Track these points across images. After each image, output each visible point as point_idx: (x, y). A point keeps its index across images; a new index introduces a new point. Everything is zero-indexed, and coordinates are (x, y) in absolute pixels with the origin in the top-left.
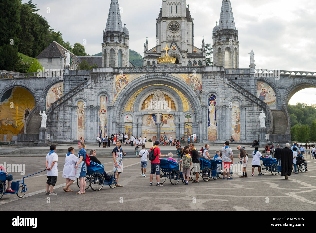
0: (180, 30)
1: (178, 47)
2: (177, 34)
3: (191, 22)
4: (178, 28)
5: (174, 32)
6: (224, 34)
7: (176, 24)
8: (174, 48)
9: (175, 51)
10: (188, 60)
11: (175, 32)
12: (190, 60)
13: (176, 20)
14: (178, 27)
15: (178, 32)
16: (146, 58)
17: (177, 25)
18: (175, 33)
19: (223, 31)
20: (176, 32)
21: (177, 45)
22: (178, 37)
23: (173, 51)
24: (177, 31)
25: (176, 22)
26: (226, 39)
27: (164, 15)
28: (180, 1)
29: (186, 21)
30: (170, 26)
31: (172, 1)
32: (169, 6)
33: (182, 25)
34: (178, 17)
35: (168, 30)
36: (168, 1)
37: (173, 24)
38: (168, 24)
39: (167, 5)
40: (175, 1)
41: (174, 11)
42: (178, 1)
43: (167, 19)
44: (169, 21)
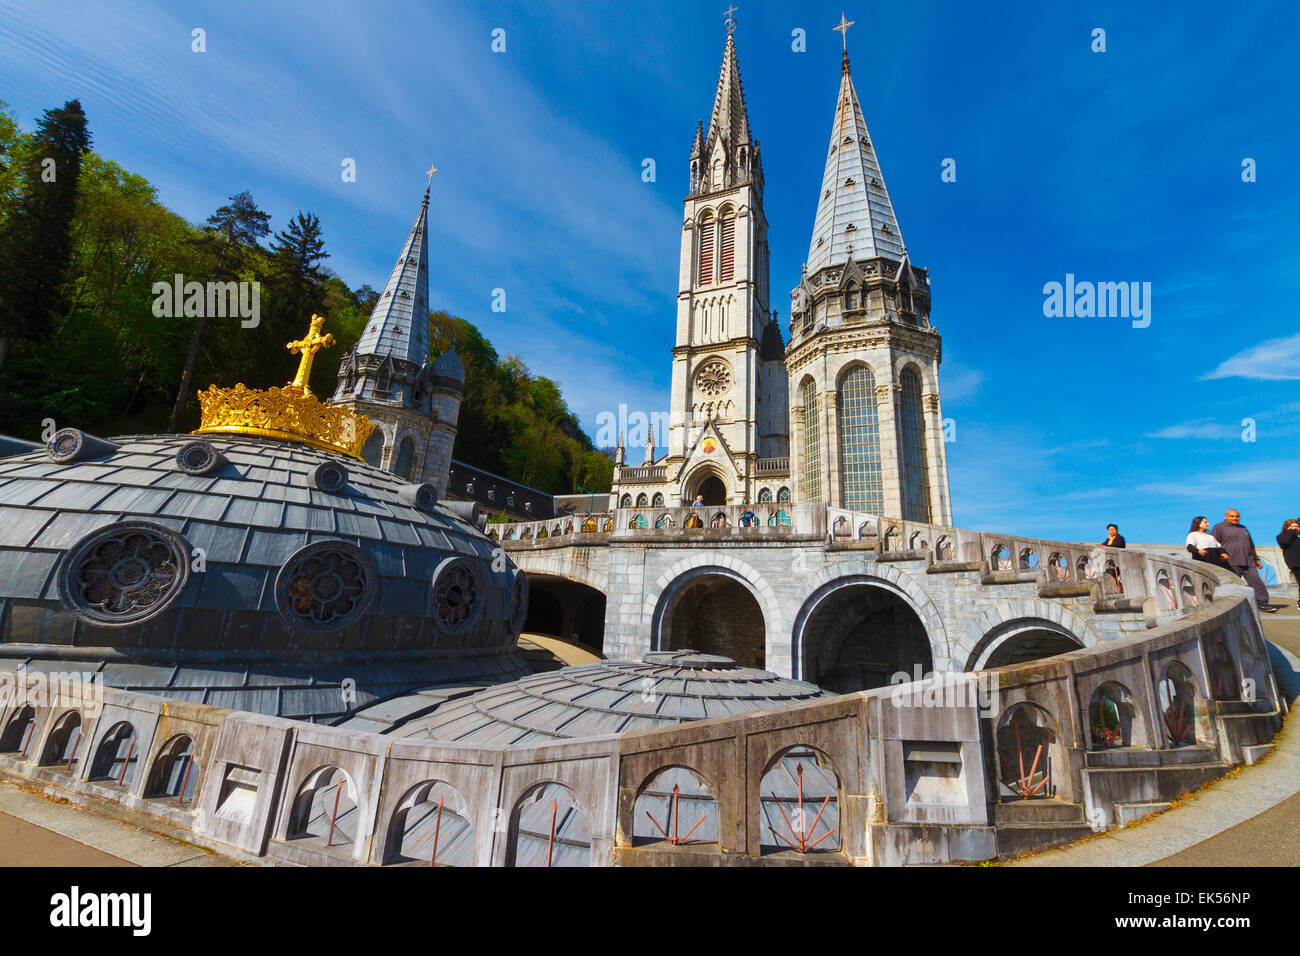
0: (731, 382)
1: (723, 442)
2: (724, 397)
4: (727, 378)
5: (714, 393)
6: (832, 295)
7: (721, 367)
8: (708, 443)
9: (710, 456)
10: (760, 485)
11: (717, 393)
12: (767, 486)
13: (719, 353)
14: (728, 374)
15: (726, 390)
16: (620, 484)
17: (724, 369)
18: (717, 396)
20: (720, 390)
21: (720, 435)
22: (726, 408)
23: (706, 455)
24: (724, 388)
25: (721, 358)
26: (846, 316)
27: (681, 340)
28: (734, 291)
29: (753, 352)
30: (702, 375)
31: (710, 296)
32: (699, 312)
33: (739, 365)
34: (726, 340)
35: (695, 387)
36: (697, 297)
37: (710, 367)
38: (693, 369)
39: (692, 309)
40: (718, 294)
41: (715, 324)
42: (727, 293)
43: (691, 351)
44: (697, 360)
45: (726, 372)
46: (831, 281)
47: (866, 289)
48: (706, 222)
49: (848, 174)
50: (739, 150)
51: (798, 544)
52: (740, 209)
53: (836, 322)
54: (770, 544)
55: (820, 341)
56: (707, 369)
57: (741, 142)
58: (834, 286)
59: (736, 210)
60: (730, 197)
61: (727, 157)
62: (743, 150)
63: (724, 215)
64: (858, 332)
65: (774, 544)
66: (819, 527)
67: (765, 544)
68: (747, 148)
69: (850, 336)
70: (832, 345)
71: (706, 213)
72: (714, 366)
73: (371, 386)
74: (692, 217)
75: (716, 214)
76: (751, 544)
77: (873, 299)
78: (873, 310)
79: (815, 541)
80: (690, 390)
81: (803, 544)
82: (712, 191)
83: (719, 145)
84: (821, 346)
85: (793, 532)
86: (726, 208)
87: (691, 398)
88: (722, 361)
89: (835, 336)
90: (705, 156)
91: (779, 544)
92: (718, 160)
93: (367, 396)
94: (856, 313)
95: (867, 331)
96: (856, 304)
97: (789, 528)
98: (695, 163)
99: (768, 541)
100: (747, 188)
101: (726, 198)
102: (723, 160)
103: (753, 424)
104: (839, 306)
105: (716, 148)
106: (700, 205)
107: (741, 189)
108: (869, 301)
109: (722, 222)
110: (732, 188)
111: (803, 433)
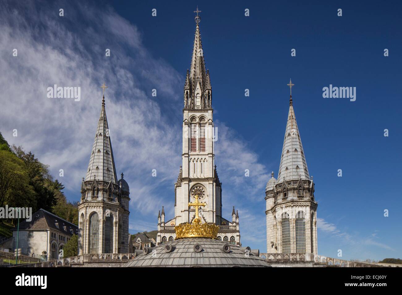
0: (206, 195)
1: (204, 218)
2: (202, 201)
3: (220, 188)
4: (204, 193)
6: (294, 189)
7: (201, 188)
11: (200, 198)
14: (204, 192)
15: (203, 198)
17: (202, 189)
18: (200, 200)
19: (292, 183)
21: (202, 216)
24: (202, 197)
25: (202, 184)
26: (298, 197)
27: (185, 175)
28: (207, 157)
29: (215, 184)
30: (193, 190)
31: (196, 157)
32: (191, 163)
33: (209, 188)
34: (204, 178)
35: (191, 195)
36: (191, 157)
37: (197, 187)
38: (190, 188)
39: (189, 162)
40: (200, 157)
41: (199, 170)
42: (203, 157)
43: (190, 180)
44: (192, 184)
45: (203, 190)
46: (294, 185)
47: (304, 189)
48: (193, 122)
49: (295, 147)
50: (207, 91)
51: (307, 263)
52: (208, 121)
53: (296, 198)
54: (300, 263)
55: (292, 204)
56: (195, 188)
57: (208, 88)
58: (295, 186)
59: (206, 121)
60: (204, 113)
61: (202, 93)
62: (209, 92)
63: (201, 121)
64: (303, 203)
65: (301, 263)
66: (312, 259)
67: (299, 263)
68: (210, 92)
69: (300, 203)
70: (295, 205)
71: (193, 118)
72: (198, 187)
73: (106, 196)
74: (187, 118)
75: (198, 120)
76: (295, 263)
77: (305, 192)
78: (305, 196)
79: (311, 262)
80: (189, 196)
81: (308, 263)
82: (196, 108)
83: (198, 86)
84: (292, 205)
85: (306, 260)
86: (202, 118)
87: (190, 200)
88: (202, 186)
89: (296, 203)
90: (192, 89)
91: (302, 263)
92: (198, 94)
93: (105, 199)
94: (301, 196)
95: (305, 203)
96: (300, 193)
97: (304, 259)
98: (187, 92)
99: (299, 262)
100: (211, 111)
101: (202, 113)
102: (200, 95)
103: (215, 212)
104: (296, 193)
105: (197, 88)
106: (191, 114)
107: (209, 111)
108: (304, 193)
109: (200, 124)
110: (204, 109)
111: (281, 229)
